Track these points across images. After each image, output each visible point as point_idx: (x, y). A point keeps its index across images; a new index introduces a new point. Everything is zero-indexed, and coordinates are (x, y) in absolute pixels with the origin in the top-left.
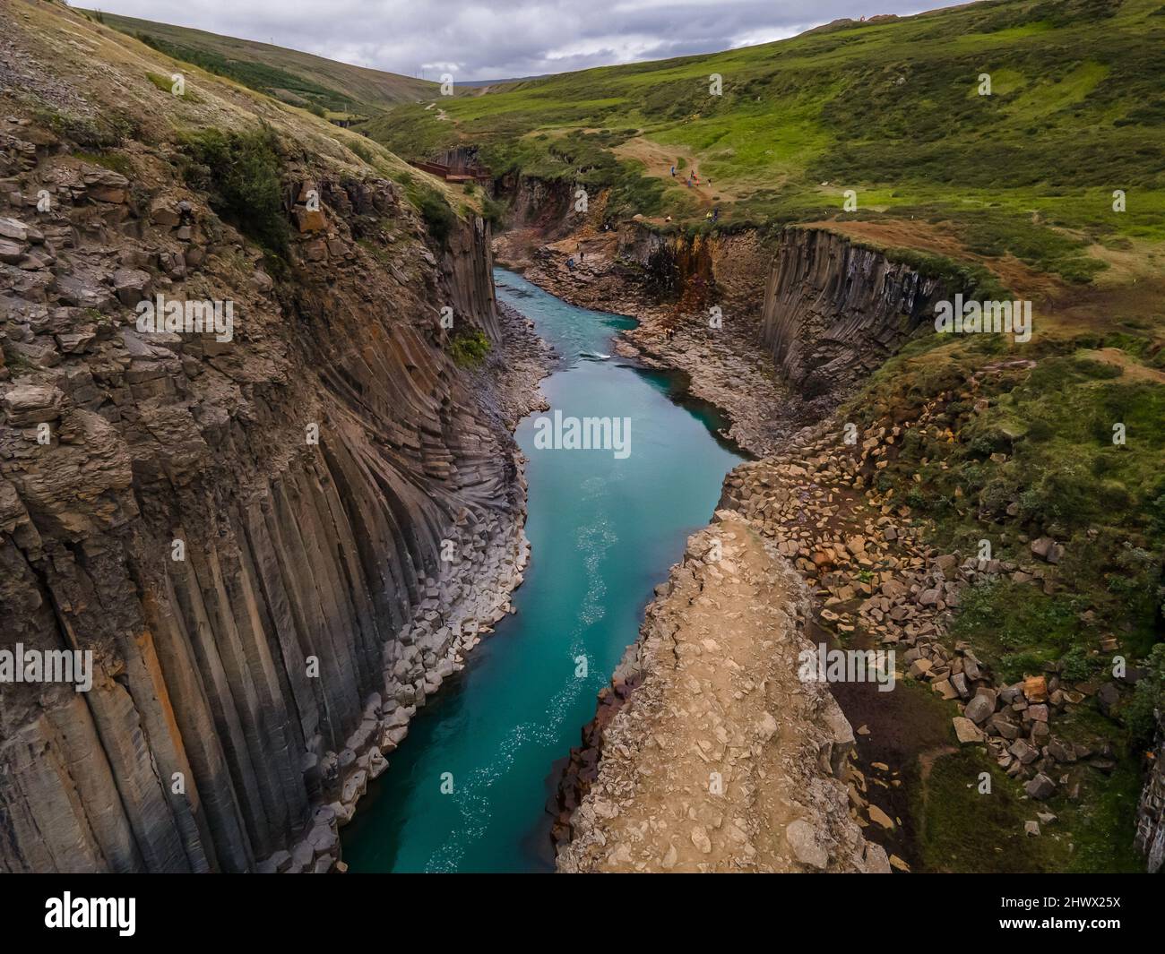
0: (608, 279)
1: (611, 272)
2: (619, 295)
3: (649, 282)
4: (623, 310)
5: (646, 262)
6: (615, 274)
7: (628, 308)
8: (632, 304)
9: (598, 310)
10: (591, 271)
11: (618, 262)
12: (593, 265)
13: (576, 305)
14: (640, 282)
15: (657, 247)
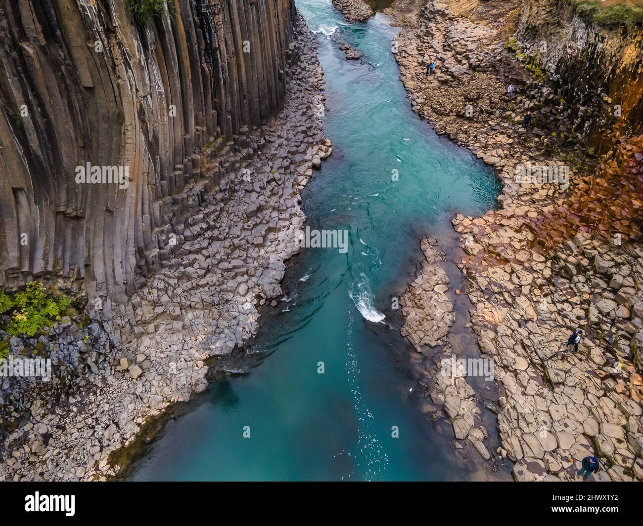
0: (484, 79)
1: (493, 68)
2: (490, 114)
3: (547, 102)
4: (485, 147)
5: (552, 66)
6: (497, 72)
7: (496, 146)
8: (502, 139)
9: (447, 135)
10: (467, 58)
11: (510, 50)
12: (472, 46)
13: (421, 117)
14: (532, 98)
15: (580, 44)
